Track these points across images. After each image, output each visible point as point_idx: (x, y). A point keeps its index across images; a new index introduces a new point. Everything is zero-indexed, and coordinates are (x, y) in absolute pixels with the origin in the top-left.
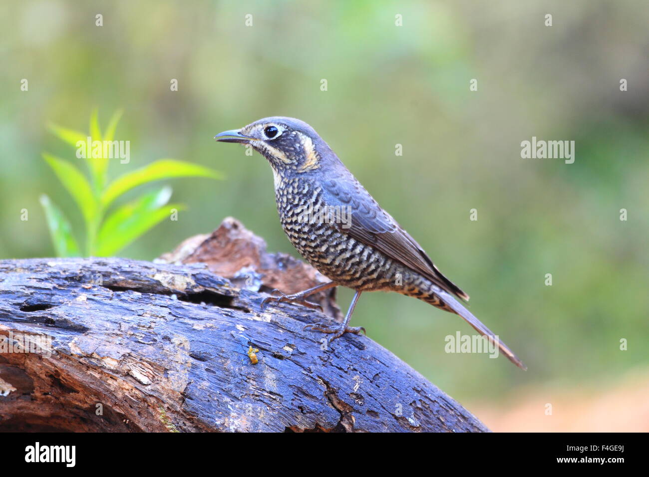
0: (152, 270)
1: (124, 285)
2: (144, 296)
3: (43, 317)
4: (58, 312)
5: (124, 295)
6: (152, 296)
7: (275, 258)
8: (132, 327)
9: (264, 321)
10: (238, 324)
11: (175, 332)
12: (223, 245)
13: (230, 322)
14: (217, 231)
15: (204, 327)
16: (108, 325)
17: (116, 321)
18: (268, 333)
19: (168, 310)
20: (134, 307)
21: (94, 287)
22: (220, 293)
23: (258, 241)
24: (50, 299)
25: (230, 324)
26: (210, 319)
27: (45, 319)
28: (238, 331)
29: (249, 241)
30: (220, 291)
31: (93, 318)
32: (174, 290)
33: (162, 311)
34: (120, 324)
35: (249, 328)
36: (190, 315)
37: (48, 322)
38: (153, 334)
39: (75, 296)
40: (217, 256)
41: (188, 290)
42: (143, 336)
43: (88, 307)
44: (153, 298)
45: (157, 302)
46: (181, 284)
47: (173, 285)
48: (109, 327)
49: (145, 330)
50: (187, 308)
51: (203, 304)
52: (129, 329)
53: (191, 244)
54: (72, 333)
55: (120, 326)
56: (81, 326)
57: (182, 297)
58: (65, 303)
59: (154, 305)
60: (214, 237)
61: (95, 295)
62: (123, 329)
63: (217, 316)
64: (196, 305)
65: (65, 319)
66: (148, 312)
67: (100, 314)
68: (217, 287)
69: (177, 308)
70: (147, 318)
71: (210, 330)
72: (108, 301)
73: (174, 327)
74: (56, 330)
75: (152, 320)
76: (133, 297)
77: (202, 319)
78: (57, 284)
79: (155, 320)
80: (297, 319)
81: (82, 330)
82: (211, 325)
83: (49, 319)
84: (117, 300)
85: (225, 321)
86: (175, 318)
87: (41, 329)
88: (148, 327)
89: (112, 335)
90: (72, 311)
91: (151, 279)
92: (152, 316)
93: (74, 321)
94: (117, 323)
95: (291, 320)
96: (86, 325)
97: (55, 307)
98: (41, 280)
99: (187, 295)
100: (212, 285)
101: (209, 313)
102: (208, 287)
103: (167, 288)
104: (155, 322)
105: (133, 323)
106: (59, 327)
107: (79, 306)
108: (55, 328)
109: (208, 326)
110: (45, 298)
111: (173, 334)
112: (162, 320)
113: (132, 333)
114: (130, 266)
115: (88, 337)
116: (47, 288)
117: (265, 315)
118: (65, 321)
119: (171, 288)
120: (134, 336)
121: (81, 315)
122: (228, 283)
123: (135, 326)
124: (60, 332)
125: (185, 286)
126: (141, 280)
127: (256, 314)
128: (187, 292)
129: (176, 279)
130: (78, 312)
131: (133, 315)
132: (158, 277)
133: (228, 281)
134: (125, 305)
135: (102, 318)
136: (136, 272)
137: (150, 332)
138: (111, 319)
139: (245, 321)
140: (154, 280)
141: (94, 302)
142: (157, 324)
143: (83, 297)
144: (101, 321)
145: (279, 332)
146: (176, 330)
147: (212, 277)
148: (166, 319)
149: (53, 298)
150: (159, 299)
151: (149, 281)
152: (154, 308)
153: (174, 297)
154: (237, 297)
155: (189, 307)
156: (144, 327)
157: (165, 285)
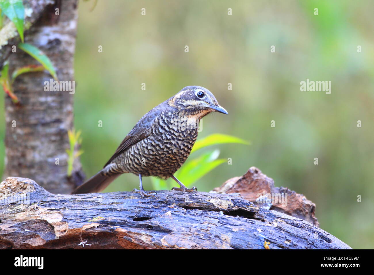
0: (208, 197)
1: (192, 206)
2: (204, 212)
3: (146, 225)
4: (155, 222)
5: (192, 212)
6: (208, 212)
7: (280, 190)
8: (197, 230)
9: (273, 226)
10: (258, 228)
11: (222, 233)
12: (249, 183)
13: (253, 227)
14: (246, 174)
15: (239, 230)
16: (183, 229)
17: (188, 227)
18: (276, 233)
19: (218, 220)
20: (198, 218)
21: (175, 207)
22: (248, 210)
23: (269, 180)
24: (150, 214)
25: (254, 228)
26: (242, 225)
27: (147, 226)
28: (258, 232)
29: (264, 180)
30: (248, 209)
31: (174, 225)
32: (221, 209)
33: (214, 221)
34: (190, 228)
35: (265, 230)
36: (230, 223)
37: (149, 227)
38: (209, 234)
39: (164, 212)
40: (246, 189)
41: (229, 209)
42: (204, 235)
43: (172, 219)
44: (209, 213)
45: (212, 215)
46: (225, 205)
47: (221, 205)
48: (184, 230)
49: (205, 232)
50: (229, 219)
51: (238, 217)
52: (195, 231)
53: (231, 182)
54: (162, 233)
55: (190, 230)
56: (168, 229)
57: (226, 213)
58: (159, 216)
59: (210, 217)
60: (244, 178)
61: (175, 212)
62: (192, 231)
63: (246, 224)
64: (234, 217)
65: (158, 225)
66: (206, 221)
67: (179, 223)
68: (246, 207)
69: (223, 219)
70: (206, 225)
71: (242, 231)
72: (184, 215)
73: (221, 230)
74: (154, 232)
75: (209, 226)
76: (197, 213)
77: (237, 225)
78: (154, 205)
79: (210, 226)
80: (292, 225)
81: (168, 232)
82: (243, 229)
83: (150, 225)
84: (188, 214)
85: (251, 226)
86: (222, 225)
87: (145, 231)
88: (206, 230)
89: (186, 235)
90: (163, 221)
91: (208, 202)
92: (209, 223)
93: (164, 227)
94: (188, 228)
95: (289, 225)
96: (170, 229)
97: (153, 219)
98: (145, 203)
99: (228, 211)
100: (243, 205)
101: (241, 222)
102: (241, 207)
103: (217, 207)
104: (210, 227)
105: (198, 228)
106: (155, 230)
107: (167, 218)
108: (153, 231)
109: (241, 230)
110: (147, 213)
111: (221, 234)
112: (214, 226)
113: (197, 233)
114: (195, 195)
115: (172, 236)
116: (148, 207)
117: (274, 223)
118: (159, 226)
119: (220, 207)
120: (198, 235)
121: (168, 223)
122: (252, 204)
123: (199, 229)
124: (156, 233)
125: (228, 206)
126: (202, 203)
127: (268, 222)
128: (228, 209)
129: (222, 202)
130: (166, 221)
131: (198, 223)
132: (212, 201)
133: (252, 203)
134: (193, 217)
135: (180, 225)
136: (199, 198)
137: (207, 233)
138: (185, 225)
139: (262, 227)
140: (209, 203)
141: (175, 216)
142: (211, 228)
143: (169, 213)
144: (179, 227)
145: (282, 233)
146: (223, 232)
147: (243, 201)
148: (217, 226)
149: (151, 213)
150: (212, 214)
151: (206, 203)
152: (210, 219)
153: (221, 212)
154: (258, 213)
155: (230, 219)
156: (204, 230)
157: (216, 205)
